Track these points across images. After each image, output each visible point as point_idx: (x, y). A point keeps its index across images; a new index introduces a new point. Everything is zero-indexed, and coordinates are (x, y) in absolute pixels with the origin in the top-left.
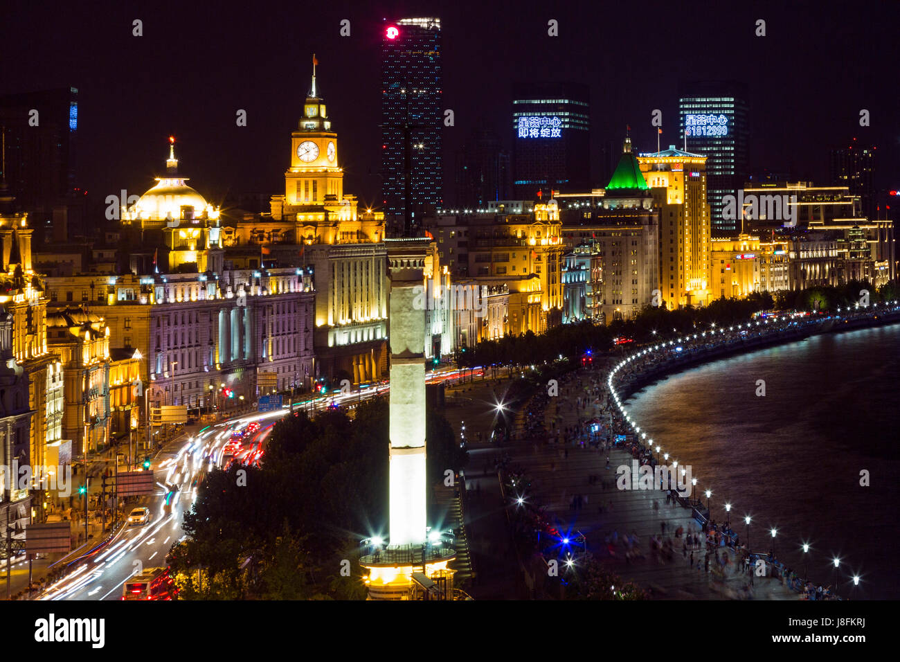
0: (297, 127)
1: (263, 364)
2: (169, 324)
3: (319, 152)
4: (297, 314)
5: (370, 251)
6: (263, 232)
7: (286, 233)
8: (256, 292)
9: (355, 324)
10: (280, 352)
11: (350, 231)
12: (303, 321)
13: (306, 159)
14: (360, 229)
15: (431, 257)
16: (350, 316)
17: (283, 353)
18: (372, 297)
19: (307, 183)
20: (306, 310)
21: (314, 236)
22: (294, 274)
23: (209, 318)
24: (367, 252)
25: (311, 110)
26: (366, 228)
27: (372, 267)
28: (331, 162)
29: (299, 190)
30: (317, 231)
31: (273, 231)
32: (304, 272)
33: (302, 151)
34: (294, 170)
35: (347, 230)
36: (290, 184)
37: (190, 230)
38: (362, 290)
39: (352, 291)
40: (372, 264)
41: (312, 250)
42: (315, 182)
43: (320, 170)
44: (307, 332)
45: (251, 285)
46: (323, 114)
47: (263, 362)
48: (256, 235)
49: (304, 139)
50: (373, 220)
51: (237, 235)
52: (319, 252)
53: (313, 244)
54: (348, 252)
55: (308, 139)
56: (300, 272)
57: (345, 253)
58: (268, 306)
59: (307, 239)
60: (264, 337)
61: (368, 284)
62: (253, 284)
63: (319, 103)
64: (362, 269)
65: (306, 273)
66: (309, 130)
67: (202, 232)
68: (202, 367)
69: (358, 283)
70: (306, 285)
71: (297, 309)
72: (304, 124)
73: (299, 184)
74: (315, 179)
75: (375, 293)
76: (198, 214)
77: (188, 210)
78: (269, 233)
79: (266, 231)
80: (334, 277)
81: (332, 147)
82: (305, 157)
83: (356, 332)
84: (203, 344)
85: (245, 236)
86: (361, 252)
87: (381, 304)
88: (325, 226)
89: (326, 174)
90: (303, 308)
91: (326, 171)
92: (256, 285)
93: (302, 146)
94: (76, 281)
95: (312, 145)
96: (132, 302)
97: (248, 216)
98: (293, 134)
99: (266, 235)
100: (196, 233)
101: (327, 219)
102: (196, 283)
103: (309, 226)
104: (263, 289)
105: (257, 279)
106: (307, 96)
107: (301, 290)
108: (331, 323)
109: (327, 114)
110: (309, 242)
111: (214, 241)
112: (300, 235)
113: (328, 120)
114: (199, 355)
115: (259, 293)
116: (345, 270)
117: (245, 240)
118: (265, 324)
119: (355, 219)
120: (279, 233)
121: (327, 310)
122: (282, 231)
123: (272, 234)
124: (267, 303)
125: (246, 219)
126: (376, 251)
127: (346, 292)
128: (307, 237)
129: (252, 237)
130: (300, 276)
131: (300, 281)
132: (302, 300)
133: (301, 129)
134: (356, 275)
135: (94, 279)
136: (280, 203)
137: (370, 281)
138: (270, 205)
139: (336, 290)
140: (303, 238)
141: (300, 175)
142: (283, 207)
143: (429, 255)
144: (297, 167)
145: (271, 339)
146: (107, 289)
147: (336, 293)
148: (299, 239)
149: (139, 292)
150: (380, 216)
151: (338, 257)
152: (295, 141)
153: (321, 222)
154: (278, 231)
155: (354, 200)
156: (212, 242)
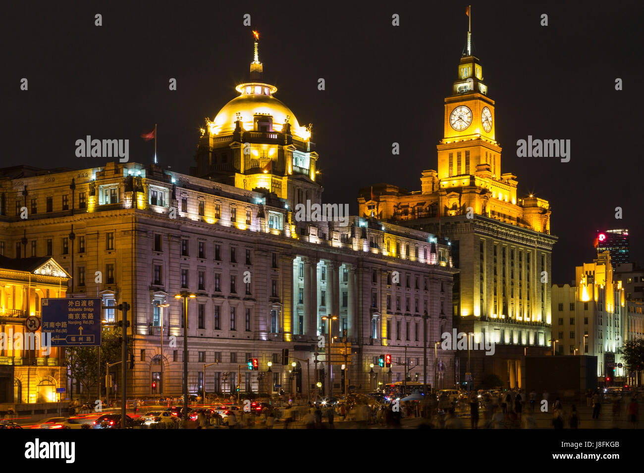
0: (451, 92)
1: (371, 347)
2: (185, 253)
3: (472, 117)
4: (429, 293)
5: (531, 241)
6: (408, 206)
7: (430, 206)
8: (360, 246)
9: (509, 321)
10: (403, 337)
11: (507, 214)
12: (437, 303)
13: (459, 128)
14: (521, 216)
15: (603, 267)
16: (505, 311)
17: (408, 339)
18: (534, 296)
19: (459, 156)
20: (442, 291)
21: (458, 206)
22: (426, 240)
23: (271, 262)
24: (527, 240)
25: (465, 71)
26: (528, 215)
27: (534, 260)
28: (487, 132)
29: (451, 165)
30: (462, 199)
31: (418, 204)
32: (438, 240)
33: (455, 118)
34: (447, 141)
35: (503, 212)
36: (443, 159)
37: (265, 146)
38: (521, 286)
39: (508, 282)
40: (533, 257)
41: (456, 223)
42: (467, 153)
43: (474, 138)
44: (443, 318)
45: (353, 235)
46: (479, 75)
47: (372, 344)
48: (401, 211)
49: (458, 104)
50: (536, 206)
51: (380, 210)
52: (464, 225)
53: (457, 215)
54: (502, 233)
55: (461, 103)
56: (433, 240)
57: (498, 232)
58: (381, 270)
59: (451, 209)
60: (374, 309)
61: (528, 280)
62: (357, 236)
63: (474, 62)
64: (521, 260)
65: (442, 242)
66: (462, 93)
67: (281, 152)
68: (258, 332)
69: (516, 276)
70: (440, 259)
71: (429, 286)
72: (459, 86)
73: (451, 156)
74: (467, 149)
75: (538, 292)
76: (278, 127)
77: (264, 122)
78: (413, 208)
79: (411, 205)
80: (482, 258)
81: (488, 113)
82: (457, 125)
83: (512, 331)
84: (258, 299)
85: (387, 211)
86: (519, 238)
87: (545, 307)
88: (471, 192)
89: (479, 142)
90: (438, 287)
91: (479, 139)
92: (361, 238)
93: (455, 113)
94: (56, 181)
95: (465, 109)
96: (115, 205)
97: (390, 188)
98: (446, 100)
99: (410, 209)
100: (272, 151)
101: (472, 184)
102: (246, 204)
103: (452, 193)
104: (372, 245)
105: (363, 229)
106: (461, 56)
107: (434, 262)
108: (477, 313)
109: (483, 75)
110: (453, 213)
111: (301, 169)
112: (443, 206)
113: (484, 82)
114: (253, 314)
115: (365, 249)
116: (498, 254)
117: (387, 215)
118: (376, 294)
119: (514, 202)
120: (424, 208)
121: (472, 298)
122: (427, 205)
123: (416, 208)
124: (380, 267)
125: (388, 190)
126: (539, 242)
127: (499, 282)
128: (450, 207)
129: (395, 214)
130: (433, 244)
131: (433, 251)
132: (435, 276)
133: (456, 94)
134: (512, 265)
135: (75, 174)
136: (430, 179)
137: (531, 276)
138: (421, 182)
139: (485, 274)
140: (446, 209)
141: (453, 146)
142: (433, 183)
143: (601, 264)
144: (451, 136)
145: (385, 317)
146: (89, 190)
147: (485, 279)
148: (442, 211)
149: (123, 189)
150: (543, 204)
151: (488, 235)
152: (448, 107)
153: (465, 188)
154: (423, 204)
155: (513, 179)
156: (298, 170)
